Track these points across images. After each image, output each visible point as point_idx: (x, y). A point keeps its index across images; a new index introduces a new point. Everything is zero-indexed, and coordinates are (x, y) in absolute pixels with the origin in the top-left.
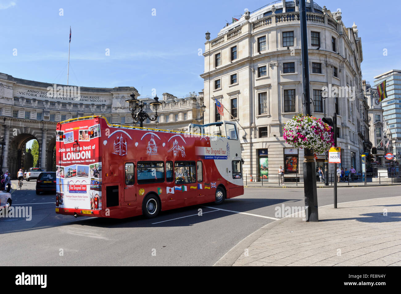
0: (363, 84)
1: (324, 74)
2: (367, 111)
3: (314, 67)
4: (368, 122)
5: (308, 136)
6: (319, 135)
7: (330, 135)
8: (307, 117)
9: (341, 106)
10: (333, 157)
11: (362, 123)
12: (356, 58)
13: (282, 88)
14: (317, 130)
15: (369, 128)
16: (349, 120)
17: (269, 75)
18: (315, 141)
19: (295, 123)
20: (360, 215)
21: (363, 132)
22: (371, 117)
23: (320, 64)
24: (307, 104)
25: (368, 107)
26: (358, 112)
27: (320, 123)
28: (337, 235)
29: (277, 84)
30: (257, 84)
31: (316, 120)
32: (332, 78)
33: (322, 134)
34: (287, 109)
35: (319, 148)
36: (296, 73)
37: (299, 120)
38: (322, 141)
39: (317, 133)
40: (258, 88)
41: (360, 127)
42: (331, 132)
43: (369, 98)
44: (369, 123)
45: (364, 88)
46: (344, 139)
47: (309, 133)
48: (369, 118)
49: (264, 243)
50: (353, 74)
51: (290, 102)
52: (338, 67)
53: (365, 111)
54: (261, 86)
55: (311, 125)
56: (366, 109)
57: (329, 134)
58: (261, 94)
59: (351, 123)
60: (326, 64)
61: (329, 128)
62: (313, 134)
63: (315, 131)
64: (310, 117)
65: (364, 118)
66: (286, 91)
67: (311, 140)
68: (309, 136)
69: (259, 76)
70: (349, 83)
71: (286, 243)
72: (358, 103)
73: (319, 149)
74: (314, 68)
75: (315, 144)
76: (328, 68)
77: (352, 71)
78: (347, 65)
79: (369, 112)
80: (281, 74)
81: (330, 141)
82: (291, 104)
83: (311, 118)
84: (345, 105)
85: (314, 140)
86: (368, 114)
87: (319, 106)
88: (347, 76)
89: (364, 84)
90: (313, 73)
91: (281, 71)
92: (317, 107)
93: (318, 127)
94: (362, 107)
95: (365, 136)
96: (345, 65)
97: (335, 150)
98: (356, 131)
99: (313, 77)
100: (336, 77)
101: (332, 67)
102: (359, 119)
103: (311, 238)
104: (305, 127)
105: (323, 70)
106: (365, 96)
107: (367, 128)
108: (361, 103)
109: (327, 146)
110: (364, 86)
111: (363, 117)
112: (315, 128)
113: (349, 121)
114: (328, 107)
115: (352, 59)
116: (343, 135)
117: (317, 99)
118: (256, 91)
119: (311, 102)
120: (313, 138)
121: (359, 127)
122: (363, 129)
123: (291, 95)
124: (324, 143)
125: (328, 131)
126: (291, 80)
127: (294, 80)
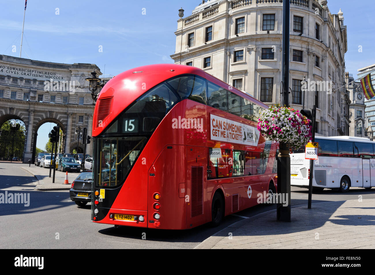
0: (345, 77)
1: (305, 62)
2: (349, 106)
3: (295, 55)
4: (349, 118)
5: (284, 128)
6: (296, 128)
7: (309, 129)
8: (284, 109)
9: (321, 99)
10: (310, 153)
11: (342, 118)
12: (340, 48)
13: (259, 75)
14: (294, 122)
15: (350, 124)
16: (329, 114)
17: (245, 60)
18: (291, 135)
19: (271, 114)
20: (336, 217)
21: (343, 128)
22: (352, 113)
23: (301, 52)
24: (285, 93)
25: (350, 102)
26: (339, 106)
27: (298, 115)
28: (310, 237)
29: (254, 71)
30: (232, 69)
31: (294, 112)
32: (314, 68)
33: (299, 127)
34: (263, 99)
35: (296, 142)
36: (275, 59)
37: (275, 111)
38: (299, 135)
39: (294, 126)
40: (233, 74)
41: (340, 123)
42: (310, 126)
43: (351, 91)
44: (350, 119)
45: (347, 81)
46: (323, 134)
47: (286, 125)
48: (350, 114)
49: (231, 243)
50: (336, 65)
51: (267, 91)
52: (320, 56)
53: (346, 105)
54: (236, 71)
55: (288, 116)
56: (347, 104)
57: (308, 128)
58: (236, 81)
59: (331, 117)
60: (308, 53)
61: (307, 121)
62: (290, 126)
63: (292, 123)
64: (288, 108)
65: (344, 113)
66: (263, 79)
67: (287, 133)
69: (235, 60)
70: (331, 74)
71: (255, 244)
72: (340, 97)
74: (294, 56)
75: (291, 138)
76: (310, 57)
77: (335, 62)
78: (330, 55)
79: (350, 107)
80: (259, 60)
81: (308, 136)
82: (267, 93)
83: (288, 109)
84: (326, 97)
85: (291, 133)
86: (350, 109)
87: (297, 97)
88: (329, 67)
89: (347, 76)
90: (293, 60)
91: (258, 57)
92: (296, 99)
93: (295, 119)
94: (344, 102)
95: (344, 132)
96: (328, 55)
97: (312, 145)
98: (335, 126)
99: (293, 65)
100: (318, 67)
101: (314, 56)
102: (339, 114)
103: (282, 239)
104: (281, 118)
105: (305, 59)
106: (348, 89)
107: (347, 124)
108: (342, 96)
109: (304, 140)
110: (347, 78)
111: (344, 112)
112: (292, 120)
113: (329, 115)
114: (308, 99)
115: (336, 48)
116: (322, 130)
117: (296, 90)
118: (230, 77)
119: (289, 91)
120: (289, 131)
121: (339, 123)
122: (343, 125)
123: (269, 84)
124: (302, 137)
125: (307, 125)
126: (269, 67)
127: (272, 67)
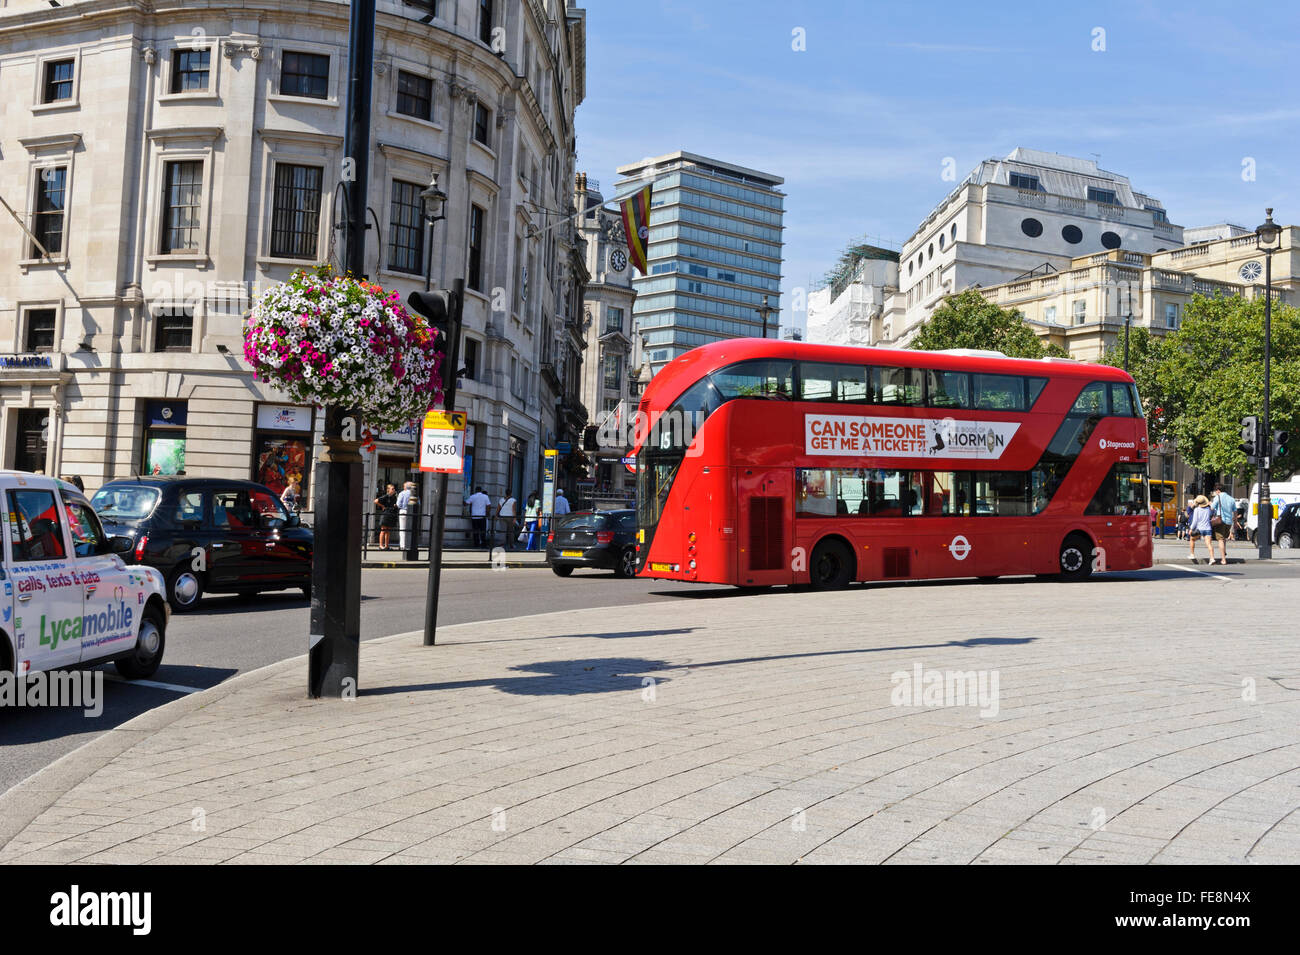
0: (576, 189)
1: (439, 123)
2: (582, 290)
3: (404, 90)
4: (581, 333)
5: (344, 357)
6: (387, 360)
7: (431, 364)
8: (346, 283)
9: (492, 259)
10: (437, 451)
11: (558, 332)
12: (560, 86)
13: (269, 155)
14: (380, 336)
15: (584, 352)
16: (515, 314)
17: (217, 90)
18: (369, 381)
19: (297, 300)
20: (512, 669)
21: (560, 366)
22: (593, 314)
23: (428, 83)
24: (354, 227)
25: (587, 276)
26: (548, 290)
27: (394, 310)
28: (418, 743)
29: (250, 135)
30: (164, 119)
31: (379, 298)
32: (469, 145)
33: (397, 355)
34: (281, 245)
35: (383, 407)
36: (332, 100)
37: (312, 290)
38: (395, 381)
39: (378, 348)
40: (166, 138)
41: (553, 347)
42: (436, 352)
43: (592, 239)
44: (584, 337)
45: (579, 203)
46: (491, 384)
47: (350, 346)
48: (586, 318)
49: (122, 787)
50: (544, 143)
51: (299, 217)
52: (492, 105)
53: (573, 288)
54: (179, 130)
55: (360, 314)
56: (577, 282)
57: (428, 358)
58: (176, 166)
59: (521, 326)
60: (452, 88)
61: (428, 334)
62: (365, 352)
63: (373, 339)
64: (361, 281)
65: (567, 314)
66: (284, 170)
67: (355, 376)
68: (346, 359)
69: (176, 87)
70: (528, 174)
71: (216, 783)
72: (554, 256)
73: (384, 413)
74: (403, 95)
75: (369, 393)
76: (456, 104)
77: (543, 132)
78: (526, 105)
79: (587, 294)
80: (269, 95)
81: (429, 387)
82: (299, 225)
83: (361, 287)
84: (506, 255)
85: (367, 375)
86: (585, 302)
87: (408, 248)
88: (522, 149)
89: (579, 188)
90: (398, 111)
91: (269, 84)
92: (403, 253)
93: (385, 326)
94: (566, 274)
95: (564, 380)
96: (518, 104)
97: (446, 421)
98: (534, 358)
99: (387, 124)
100: (485, 144)
101: (471, 102)
102: (550, 317)
103: (317, 761)
104: (335, 319)
105: (439, 110)
106: (581, 233)
107: (575, 353)
108: (563, 256)
109: (414, 402)
110: (579, 194)
111: (567, 310)
112: (374, 328)
113: (516, 319)
114: (444, 255)
115: (547, 84)
116: (488, 370)
117: (406, 221)
118: (155, 149)
119: (367, 222)
120: (361, 367)
121: (549, 348)
122: (560, 356)
123: (305, 189)
124: (404, 390)
125: (425, 347)
126: (308, 126)
127: (318, 128)
